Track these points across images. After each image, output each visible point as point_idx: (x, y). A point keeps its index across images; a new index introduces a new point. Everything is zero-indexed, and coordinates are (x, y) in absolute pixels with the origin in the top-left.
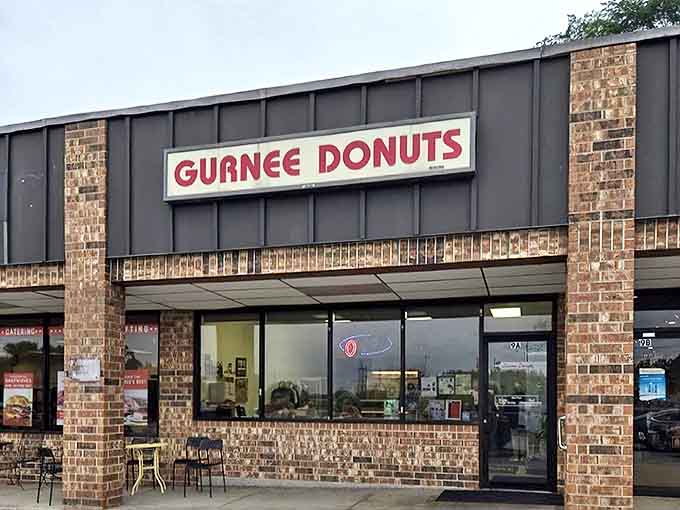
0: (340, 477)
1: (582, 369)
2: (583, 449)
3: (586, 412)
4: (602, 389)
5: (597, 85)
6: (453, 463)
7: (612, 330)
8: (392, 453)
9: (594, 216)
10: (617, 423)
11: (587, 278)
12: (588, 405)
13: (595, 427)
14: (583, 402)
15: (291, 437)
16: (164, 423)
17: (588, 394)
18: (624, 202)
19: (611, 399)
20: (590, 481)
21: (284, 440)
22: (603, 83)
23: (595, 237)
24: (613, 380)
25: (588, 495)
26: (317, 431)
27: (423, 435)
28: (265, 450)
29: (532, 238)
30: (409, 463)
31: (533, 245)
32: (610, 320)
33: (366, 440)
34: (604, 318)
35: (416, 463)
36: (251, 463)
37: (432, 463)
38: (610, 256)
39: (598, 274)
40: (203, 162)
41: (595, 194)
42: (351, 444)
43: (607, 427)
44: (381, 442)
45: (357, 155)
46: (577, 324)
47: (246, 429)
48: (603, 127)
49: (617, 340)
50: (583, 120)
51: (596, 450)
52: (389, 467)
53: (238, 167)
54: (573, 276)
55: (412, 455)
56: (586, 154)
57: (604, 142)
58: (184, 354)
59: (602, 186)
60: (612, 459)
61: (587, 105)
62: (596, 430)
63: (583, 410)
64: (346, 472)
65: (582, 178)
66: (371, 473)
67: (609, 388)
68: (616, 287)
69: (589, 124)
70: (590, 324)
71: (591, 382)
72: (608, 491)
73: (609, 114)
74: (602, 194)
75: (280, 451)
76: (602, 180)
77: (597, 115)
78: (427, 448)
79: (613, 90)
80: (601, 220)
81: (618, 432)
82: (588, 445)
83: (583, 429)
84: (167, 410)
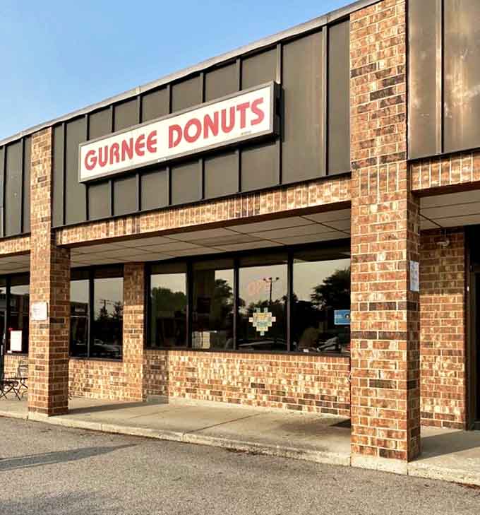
0: (242, 399)
1: (363, 307)
2: (364, 383)
3: (367, 347)
4: (379, 325)
5: (372, 39)
6: (329, 392)
7: (387, 269)
8: (280, 381)
9: (372, 161)
10: (393, 358)
11: (366, 220)
12: (368, 340)
13: (374, 361)
14: (363, 338)
15: (207, 365)
16: (126, 352)
17: (368, 330)
18: (397, 145)
19: (388, 334)
20: (370, 413)
21: (202, 366)
22: (378, 37)
23: (373, 181)
24: (390, 317)
25: (369, 426)
26: (225, 360)
27: (304, 365)
28: (190, 375)
29: (326, 187)
30: (293, 390)
31: (327, 192)
32: (387, 259)
33: (260, 368)
34: (381, 257)
35: (299, 391)
36: (181, 386)
37: (311, 392)
38: (385, 198)
39: (376, 215)
40: (100, 150)
41: (372, 140)
42: (249, 372)
43: (384, 362)
44: (272, 371)
45: (192, 131)
46: (359, 264)
47: (177, 357)
48: (378, 78)
49: (392, 278)
50: (361, 74)
51: (375, 384)
52: (278, 393)
53: (120, 151)
54: (355, 220)
55: (296, 383)
56: (364, 104)
57: (378, 92)
58: (138, 297)
59: (378, 132)
60: (388, 393)
61: (364, 59)
62: (375, 365)
63: (364, 345)
64: (246, 397)
65: (362, 127)
66: (265, 397)
67: (386, 325)
68: (391, 227)
69: (366, 77)
70: (369, 263)
71: (370, 318)
72: (384, 424)
73: (382, 65)
74: (378, 140)
75: (200, 376)
76: (378, 127)
77: (373, 67)
78: (308, 377)
79: (386, 42)
80: (378, 165)
81: (393, 367)
82: (368, 379)
83: (363, 363)
84: (128, 341)
